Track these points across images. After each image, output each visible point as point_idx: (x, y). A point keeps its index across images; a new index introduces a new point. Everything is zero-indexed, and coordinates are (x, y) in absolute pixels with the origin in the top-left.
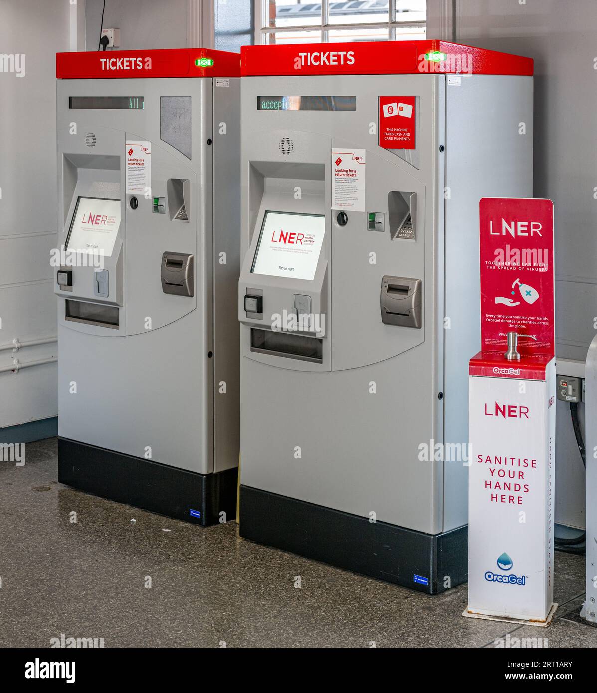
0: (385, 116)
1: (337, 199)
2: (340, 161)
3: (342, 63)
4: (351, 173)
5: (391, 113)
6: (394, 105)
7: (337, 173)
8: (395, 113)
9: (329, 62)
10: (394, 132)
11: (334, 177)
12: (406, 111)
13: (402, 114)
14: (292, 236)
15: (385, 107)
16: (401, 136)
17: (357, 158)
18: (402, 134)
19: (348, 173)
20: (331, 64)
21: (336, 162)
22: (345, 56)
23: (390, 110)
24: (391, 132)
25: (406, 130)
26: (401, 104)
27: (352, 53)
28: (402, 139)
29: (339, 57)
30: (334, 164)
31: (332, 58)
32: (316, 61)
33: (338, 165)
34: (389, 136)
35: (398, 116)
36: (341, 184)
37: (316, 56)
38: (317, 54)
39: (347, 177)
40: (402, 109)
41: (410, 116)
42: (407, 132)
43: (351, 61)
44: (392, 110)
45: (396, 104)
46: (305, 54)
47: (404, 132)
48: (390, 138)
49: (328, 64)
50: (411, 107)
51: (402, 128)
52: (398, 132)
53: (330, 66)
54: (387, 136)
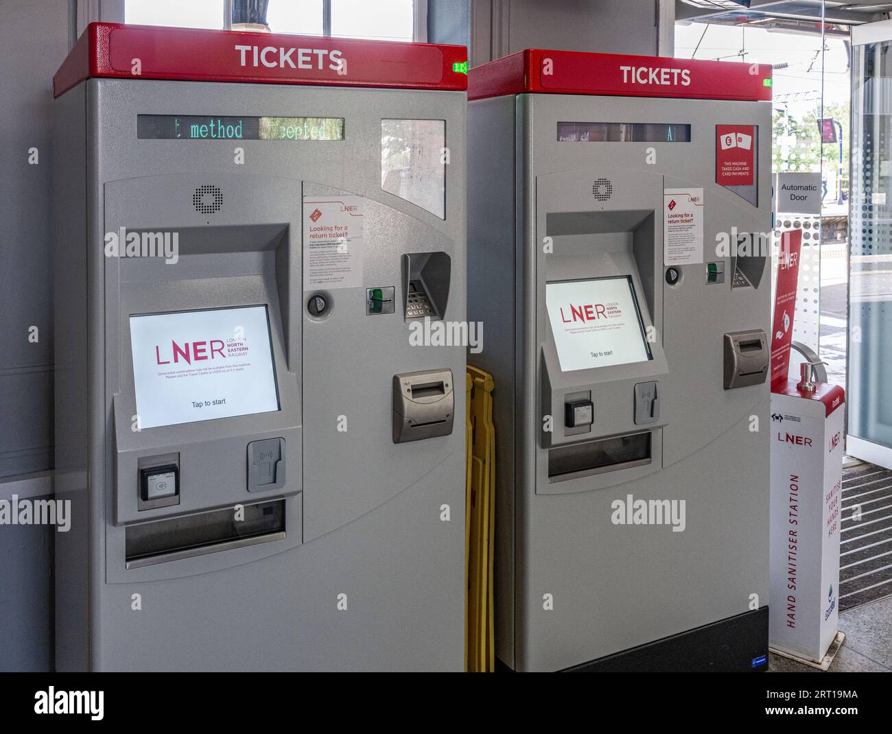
0: (723, 148)
1: (671, 252)
2: (675, 204)
3: (676, 83)
4: (687, 219)
5: (729, 145)
6: (732, 135)
7: (671, 219)
8: (733, 145)
9: (660, 81)
10: (732, 166)
11: (667, 225)
12: (745, 142)
13: (741, 145)
14: (589, 310)
15: (723, 138)
16: (740, 171)
17: (693, 200)
18: (739, 168)
19: (684, 218)
20: (662, 83)
21: (670, 206)
22: (679, 75)
23: (728, 141)
24: (730, 166)
25: (745, 164)
26: (739, 135)
27: (688, 72)
28: (740, 174)
29: (672, 75)
30: (667, 209)
31: (663, 76)
32: (642, 78)
33: (671, 209)
34: (727, 171)
35: (736, 148)
36: (675, 233)
37: (642, 72)
38: (645, 70)
39: (683, 224)
40: (740, 140)
41: (748, 148)
42: (745, 166)
43: (686, 81)
44: (731, 142)
45: (734, 134)
46: (629, 68)
47: (742, 166)
48: (728, 174)
49: (658, 83)
50: (749, 138)
51: (741, 161)
52: (736, 166)
53: (660, 85)
54: (725, 171)
